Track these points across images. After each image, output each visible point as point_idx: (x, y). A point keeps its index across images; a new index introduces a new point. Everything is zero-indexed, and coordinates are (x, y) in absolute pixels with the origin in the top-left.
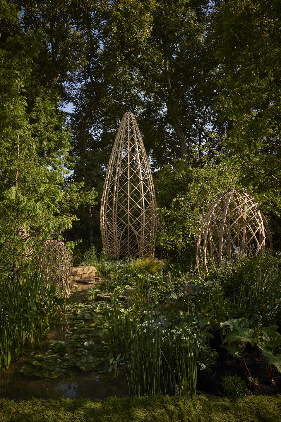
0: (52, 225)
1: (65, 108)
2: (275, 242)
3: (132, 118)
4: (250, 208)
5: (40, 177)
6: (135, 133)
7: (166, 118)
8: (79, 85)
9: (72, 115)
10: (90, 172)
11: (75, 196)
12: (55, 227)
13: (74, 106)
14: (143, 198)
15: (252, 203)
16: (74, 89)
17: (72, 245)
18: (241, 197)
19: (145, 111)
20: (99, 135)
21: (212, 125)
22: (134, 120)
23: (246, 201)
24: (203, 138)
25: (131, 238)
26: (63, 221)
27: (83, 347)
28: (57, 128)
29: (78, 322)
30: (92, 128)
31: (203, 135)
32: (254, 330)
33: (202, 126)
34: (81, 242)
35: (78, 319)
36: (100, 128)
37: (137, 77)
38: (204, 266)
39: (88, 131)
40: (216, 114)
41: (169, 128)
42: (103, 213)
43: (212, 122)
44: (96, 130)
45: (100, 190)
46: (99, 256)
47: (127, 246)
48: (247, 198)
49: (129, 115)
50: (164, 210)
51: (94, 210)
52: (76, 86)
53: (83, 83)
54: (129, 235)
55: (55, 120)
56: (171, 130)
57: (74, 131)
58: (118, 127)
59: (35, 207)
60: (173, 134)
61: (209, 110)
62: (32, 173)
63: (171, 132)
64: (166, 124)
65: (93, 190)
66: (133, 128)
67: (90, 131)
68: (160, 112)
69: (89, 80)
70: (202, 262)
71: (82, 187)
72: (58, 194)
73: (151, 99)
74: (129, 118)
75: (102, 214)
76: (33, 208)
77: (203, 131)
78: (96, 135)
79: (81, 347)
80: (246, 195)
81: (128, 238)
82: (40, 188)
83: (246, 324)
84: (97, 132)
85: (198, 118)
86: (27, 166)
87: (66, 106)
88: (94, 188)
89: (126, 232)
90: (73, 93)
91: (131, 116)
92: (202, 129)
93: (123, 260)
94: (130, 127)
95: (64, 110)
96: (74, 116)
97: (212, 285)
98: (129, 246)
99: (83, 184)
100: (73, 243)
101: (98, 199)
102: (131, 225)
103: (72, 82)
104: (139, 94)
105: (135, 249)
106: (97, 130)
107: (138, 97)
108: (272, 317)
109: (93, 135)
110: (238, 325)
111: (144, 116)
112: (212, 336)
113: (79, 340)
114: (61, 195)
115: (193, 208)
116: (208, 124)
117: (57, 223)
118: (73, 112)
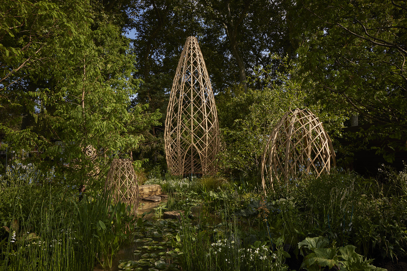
0: (119, 144)
1: (128, 34)
2: (338, 160)
3: (195, 42)
4: (315, 127)
5: (106, 97)
6: (198, 57)
7: (225, 44)
8: (142, 12)
9: (135, 41)
10: (153, 95)
11: (140, 116)
12: (122, 146)
13: (137, 31)
14: (206, 119)
15: (316, 122)
16: (137, 16)
17: (138, 164)
18: (306, 116)
19: (205, 38)
20: (161, 60)
21: (268, 51)
22: (197, 44)
23: (310, 120)
24: (260, 64)
25: (194, 157)
26: (130, 140)
27: (154, 267)
28: (122, 51)
29: (147, 241)
30: (155, 54)
31: (260, 61)
32: (331, 249)
33: (259, 52)
34: (148, 161)
35: (148, 237)
36: (162, 54)
37: (198, 5)
38: (269, 183)
39: (151, 56)
40: (272, 41)
41: (228, 54)
42: (168, 133)
43: (269, 48)
44: (158, 56)
45: (164, 111)
46: (164, 175)
47: (190, 166)
48: (312, 117)
49: (192, 39)
50: (226, 130)
51: (158, 131)
52: (139, 13)
53: (145, 11)
54: (192, 155)
55: (119, 43)
56: (230, 55)
57: (137, 56)
58: (180, 53)
59: (103, 126)
60: (232, 59)
61: (266, 37)
62: (98, 92)
63: (230, 57)
64: (225, 50)
65: (158, 111)
66: (196, 51)
67: (152, 57)
68: (220, 39)
69: (152, 7)
70: (268, 180)
71: (147, 108)
72: (125, 113)
73: (210, 26)
74: (192, 42)
75: (166, 134)
76: (100, 127)
77: (261, 57)
78: (158, 60)
79: (152, 267)
80: (310, 114)
81: (191, 157)
82: (106, 107)
83: (323, 243)
84: (159, 58)
85: (255, 45)
86: (93, 86)
87: (129, 32)
88: (158, 110)
89: (189, 152)
90: (136, 20)
91: (193, 40)
92: (259, 56)
93: (187, 178)
94: (193, 51)
95: (127, 36)
96: (137, 42)
97: (285, 202)
98: (192, 165)
99: (147, 105)
100: (140, 162)
101: (162, 120)
102: (195, 145)
103: (135, 10)
104: (200, 22)
105: (198, 168)
106: (160, 56)
107: (199, 24)
108: (346, 235)
109: (155, 60)
110: (315, 243)
111: (205, 43)
112: (289, 256)
113: (148, 259)
114: (127, 116)
115: (254, 128)
116: (265, 50)
117: (124, 142)
118: (136, 39)
